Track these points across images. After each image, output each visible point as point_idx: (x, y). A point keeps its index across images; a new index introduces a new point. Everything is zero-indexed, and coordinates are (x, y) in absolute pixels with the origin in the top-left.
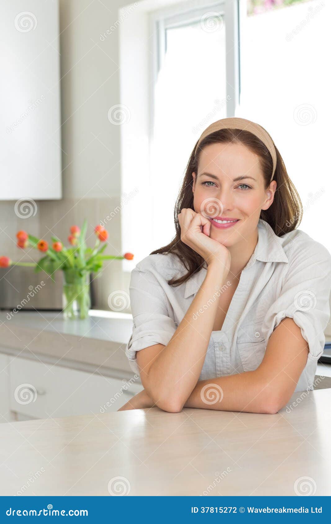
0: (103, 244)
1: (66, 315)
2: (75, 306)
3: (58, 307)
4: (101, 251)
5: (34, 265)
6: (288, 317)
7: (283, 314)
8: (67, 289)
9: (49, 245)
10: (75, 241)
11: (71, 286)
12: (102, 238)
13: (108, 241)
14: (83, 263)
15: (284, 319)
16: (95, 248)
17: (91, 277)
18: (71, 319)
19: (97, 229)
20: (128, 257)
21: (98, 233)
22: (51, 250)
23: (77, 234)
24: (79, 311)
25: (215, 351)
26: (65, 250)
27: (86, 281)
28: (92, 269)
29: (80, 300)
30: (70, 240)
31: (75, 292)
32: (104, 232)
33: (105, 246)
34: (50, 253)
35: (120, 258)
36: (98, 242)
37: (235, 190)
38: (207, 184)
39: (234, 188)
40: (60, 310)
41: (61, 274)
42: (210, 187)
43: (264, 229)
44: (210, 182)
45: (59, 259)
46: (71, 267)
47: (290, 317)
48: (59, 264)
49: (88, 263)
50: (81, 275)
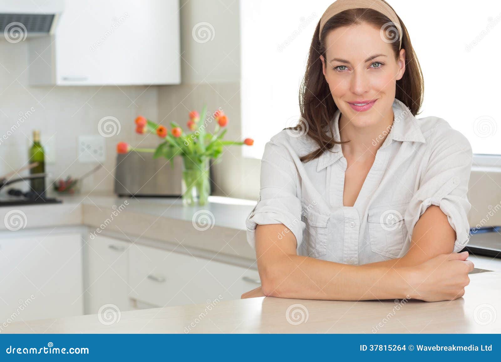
0: (223, 129)
1: (185, 201)
2: (194, 192)
3: (176, 193)
4: (221, 136)
5: (153, 151)
6: (434, 205)
7: (430, 202)
8: (186, 175)
9: (168, 131)
10: (194, 126)
11: (190, 172)
12: (222, 123)
13: (228, 126)
14: (202, 149)
15: (429, 207)
16: (214, 134)
17: (211, 162)
18: (191, 205)
19: (217, 115)
20: (248, 142)
21: (218, 119)
22: (171, 136)
23: (196, 120)
24: (198, 197)
25: (344, 227)
26: (183, 135)
27: (205, 167)
28: (211, 155)
29: (199, 186)
30: (189, 125)
31: (194, 178)
32: (224, 118)
33: (225, 132)
34: (169, 138)
35: (240, 144)
36: (217, 127)
37: (368, 70)
38: (338, 68)
39: (368, 69)
40: (179, 197)
41: (180, 160)
42: (342, 71)
43: (399, 109)
44: (342, 66)
45: (179, 144)
46: (190, 153)
47: (437, 205)
48: (178, 150)
49: (207, 149)
50: (200, 161)
